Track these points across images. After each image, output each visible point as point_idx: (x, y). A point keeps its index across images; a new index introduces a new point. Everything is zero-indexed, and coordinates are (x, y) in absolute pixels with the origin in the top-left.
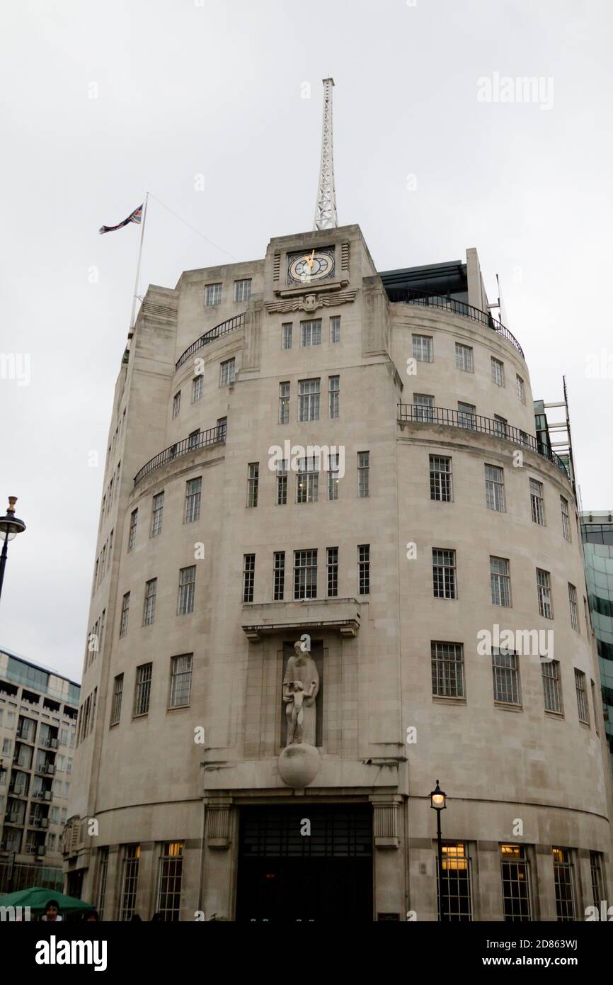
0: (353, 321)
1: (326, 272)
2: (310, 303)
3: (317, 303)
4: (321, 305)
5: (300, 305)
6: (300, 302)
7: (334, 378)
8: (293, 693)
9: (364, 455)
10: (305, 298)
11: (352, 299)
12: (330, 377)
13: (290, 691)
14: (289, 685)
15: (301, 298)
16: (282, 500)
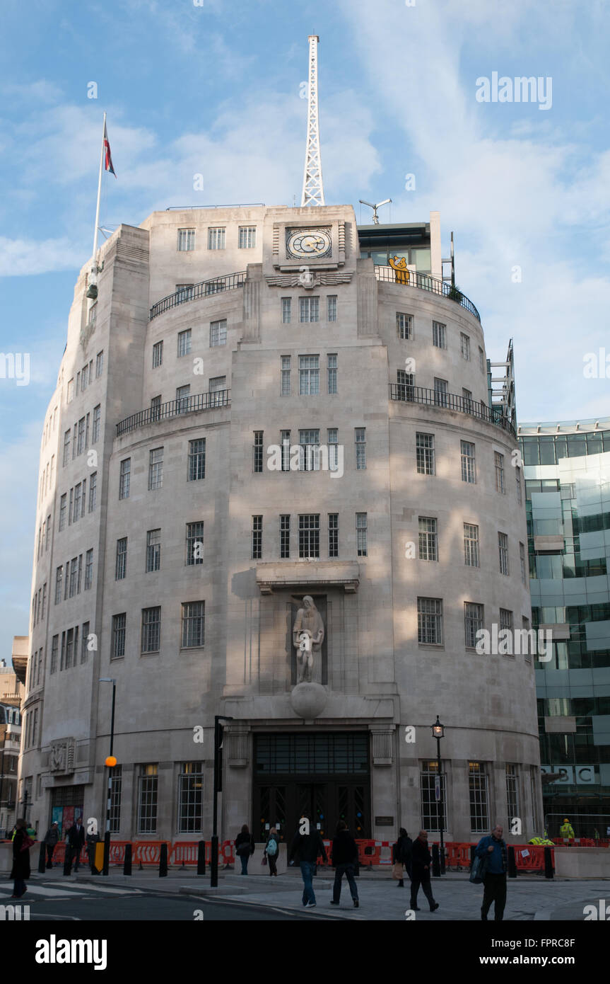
1: (323, 251)
3: (315, 281)
4: (319, 283)
7: (332, 356)
8: (302, 639)
9: (361, 431)
11: (349, 281)
12: (328, 354)
13: (300, 638)
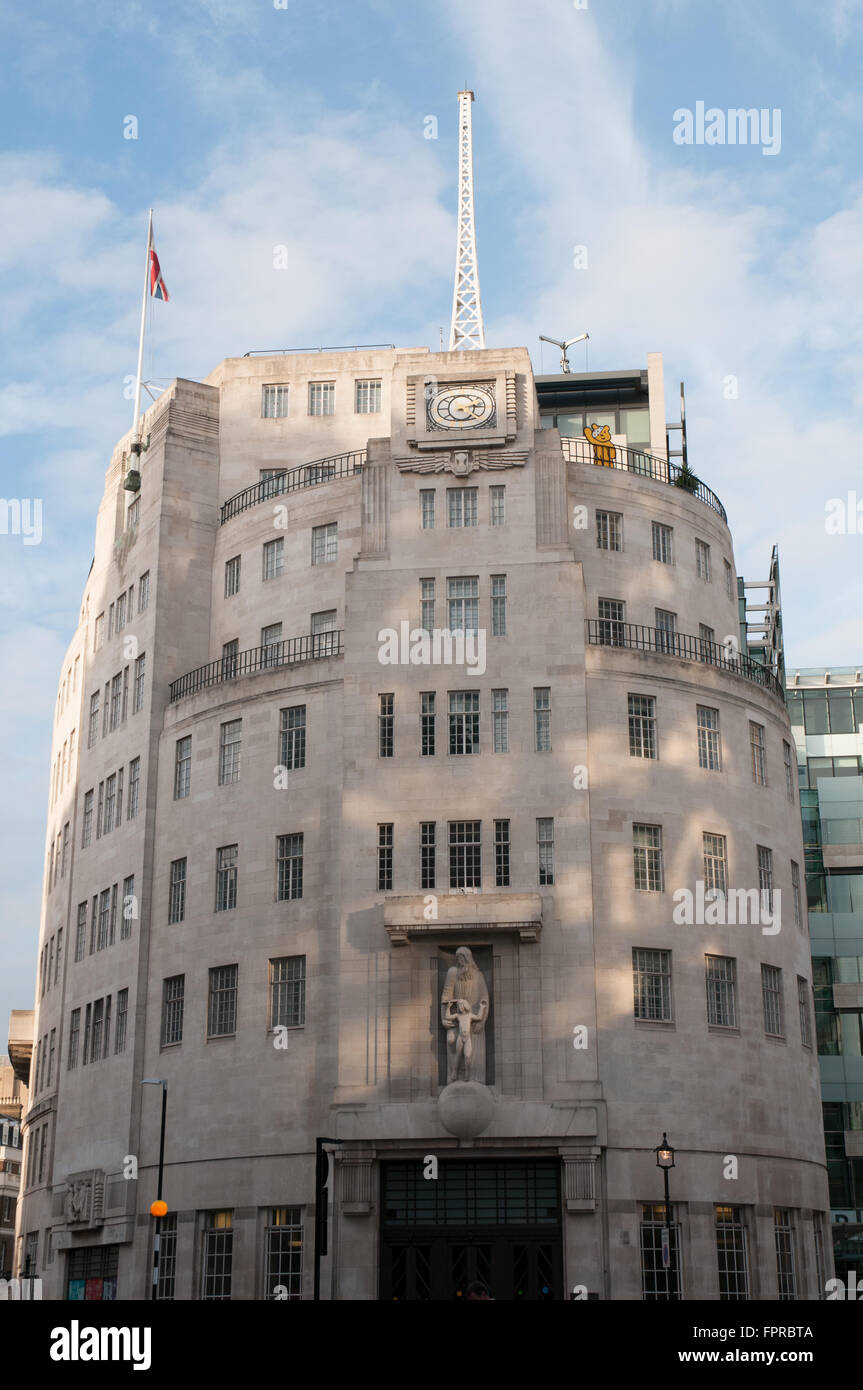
0: (524, 495)
1: (483, 418)
2: (461, 464)
3: (472, 464)
4: (477, 467)
5: (446, 464)
6: (446, 460)
7: (498, 578)
8: (456, 1015)
9: (542, 691)
10: (453, 455)
11: (523, 463)
12: (492, 576)
13: (452, 1013)
14: (450, 1005)
15: (448, 454)
16: (429, 749)
